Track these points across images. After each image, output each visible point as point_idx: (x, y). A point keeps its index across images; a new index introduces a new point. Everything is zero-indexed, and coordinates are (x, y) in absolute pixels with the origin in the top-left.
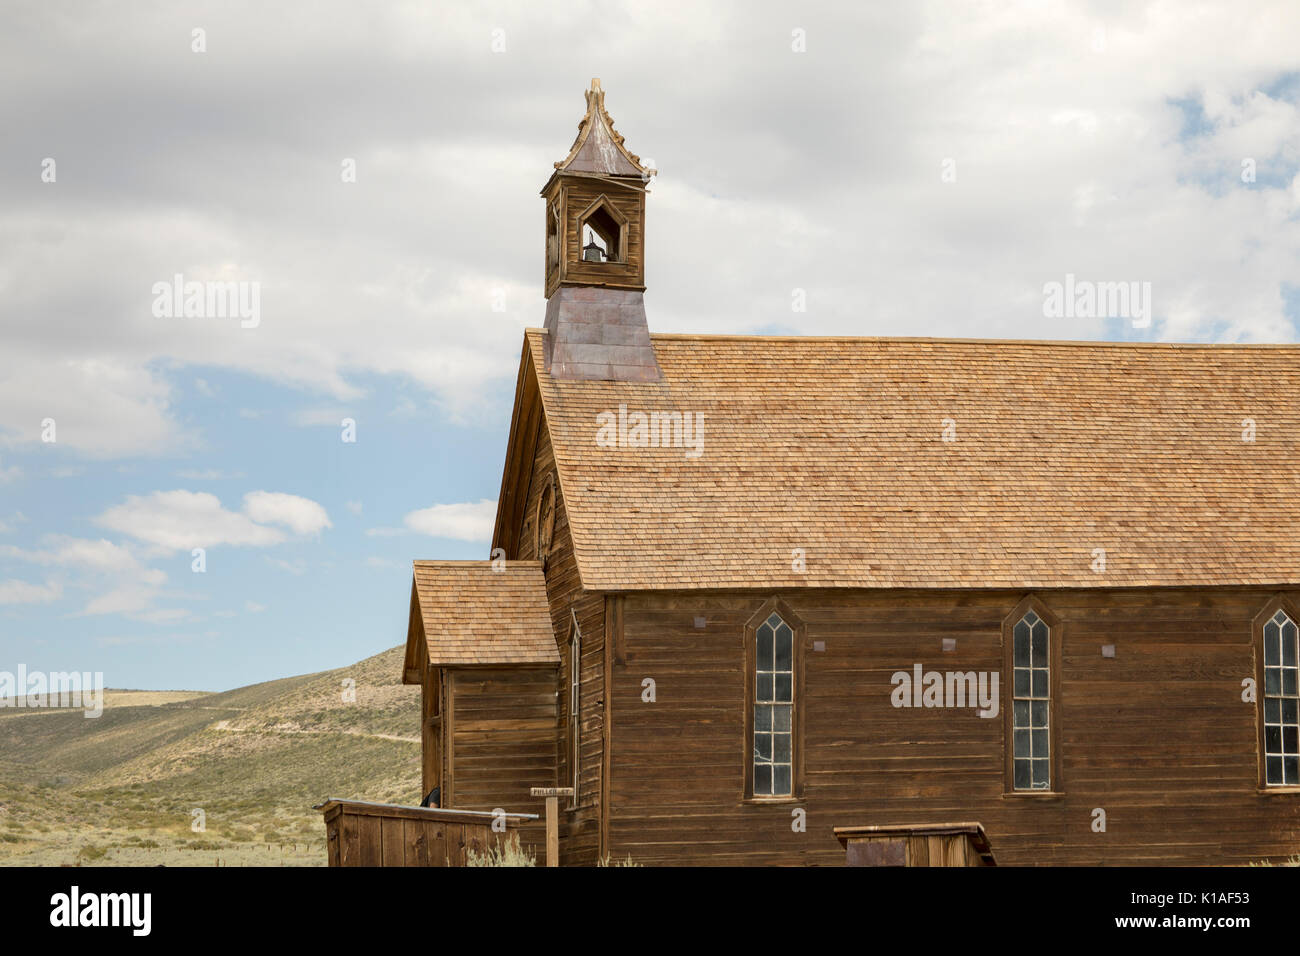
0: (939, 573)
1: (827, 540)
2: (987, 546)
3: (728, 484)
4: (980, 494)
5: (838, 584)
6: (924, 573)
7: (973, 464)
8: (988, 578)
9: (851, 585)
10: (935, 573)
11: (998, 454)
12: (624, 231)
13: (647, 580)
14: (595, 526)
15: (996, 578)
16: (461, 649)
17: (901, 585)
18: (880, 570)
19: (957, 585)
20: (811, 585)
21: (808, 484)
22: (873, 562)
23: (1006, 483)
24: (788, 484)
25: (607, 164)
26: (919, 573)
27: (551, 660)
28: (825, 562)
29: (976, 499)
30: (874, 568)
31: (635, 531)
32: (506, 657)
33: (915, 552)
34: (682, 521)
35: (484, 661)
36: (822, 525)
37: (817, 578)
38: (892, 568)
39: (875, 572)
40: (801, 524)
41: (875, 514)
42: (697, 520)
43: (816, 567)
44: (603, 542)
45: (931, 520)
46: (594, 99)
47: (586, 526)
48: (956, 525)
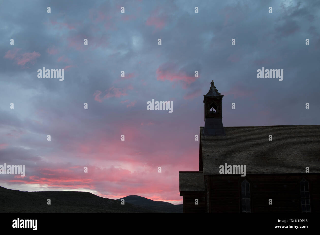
0: (282, 171)
1: (257, 164)
2: (293, 165)
3: (237, 154)
4: (292, 154)
5: (258, 173)
6: (278, 171)
7: (290, 149)
8: (293, 171)
9: (261, 173)
10: (281, 171)
11: (296, 147)
12: (218, 107)
13: (217, 173)
14: (208, 162)
15: (295, 171)
16: (186, 188)
17: (273, 173)
18: (268, 170)
19: (286, 173)
20: (252, 173)
21: (254, 153)
22: (267, 168)
23: (298, 152)
24: (249, 153)
25: (214, 95)
26: (277, 171)
27: (203, 190)
28: (256, 168)
29: (291, 155)
30: (267, 170)
31: (216, 163)
32: (194, 190)
33: (276, 166)
34: (226, 161)
35: (190, 190)
36: (256, 161)
37: (254, 172)
38: (271, 170)
39: (267, 171)
40: (251, 161)
41: (268, 159)
42: (229, 161)
43: (254, 170)
44: (209, 165)
45: (280, 160)
46: (212, 84)
47: (206, 162)
48: (286, 161)
